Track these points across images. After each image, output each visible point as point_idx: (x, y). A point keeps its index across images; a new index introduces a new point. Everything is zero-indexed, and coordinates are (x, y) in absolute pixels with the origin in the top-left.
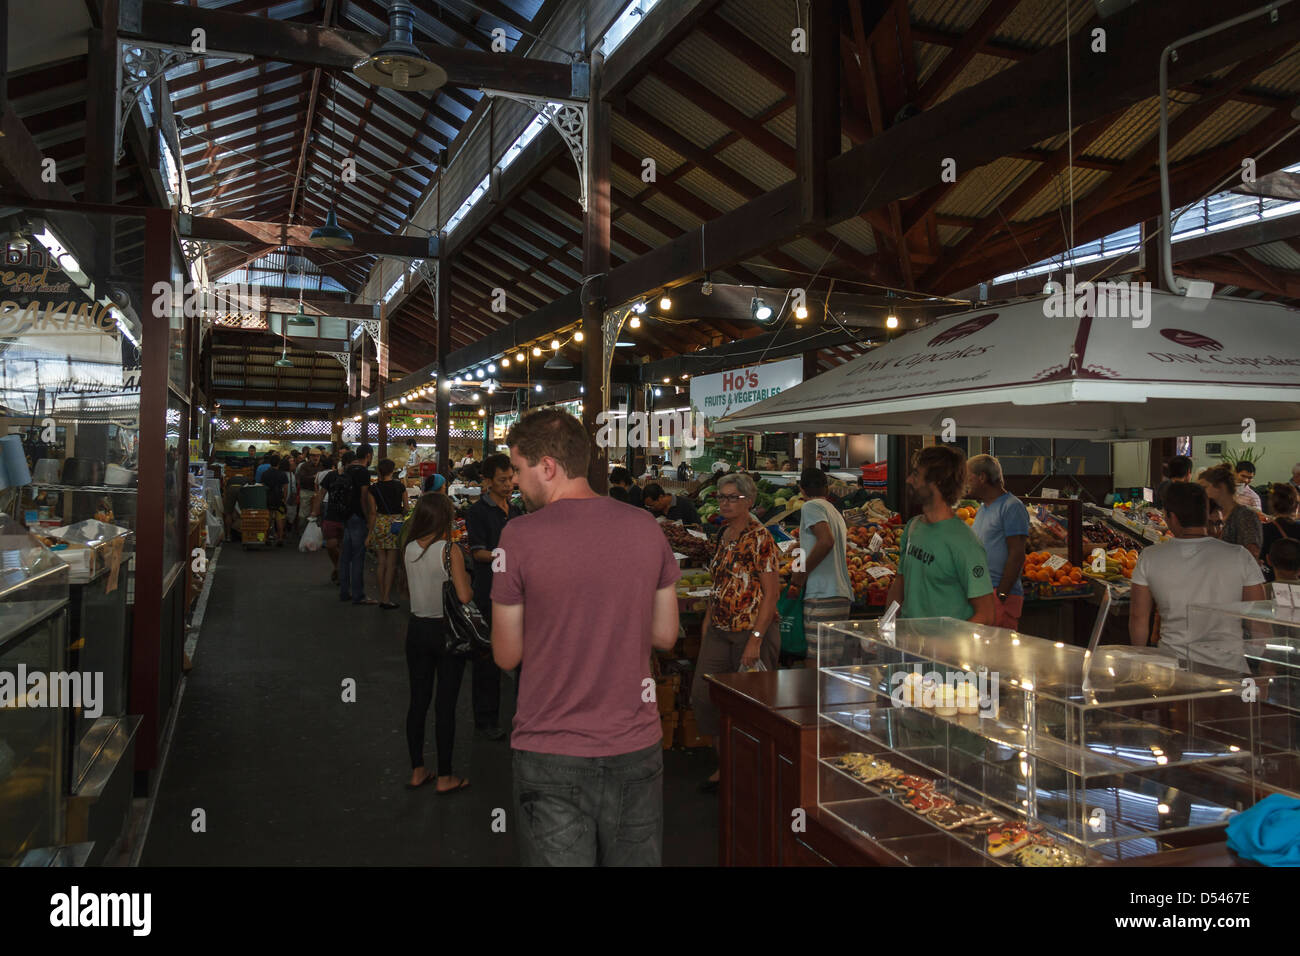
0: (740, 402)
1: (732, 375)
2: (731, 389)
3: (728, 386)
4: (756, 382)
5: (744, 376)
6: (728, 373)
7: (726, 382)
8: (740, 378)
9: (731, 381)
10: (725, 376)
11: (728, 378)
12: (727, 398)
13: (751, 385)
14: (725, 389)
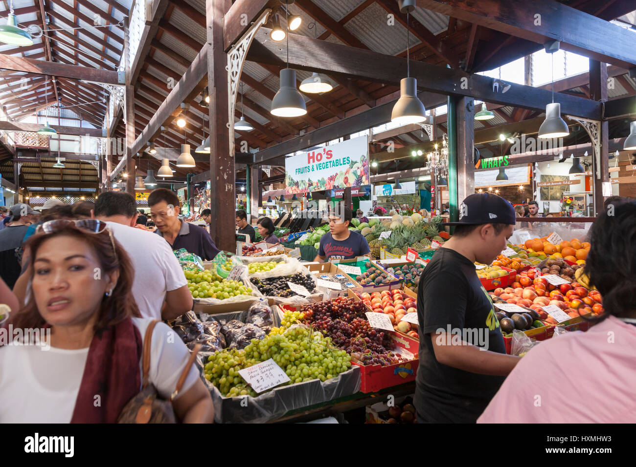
0: (320, 169)
1: (313, 153)
2: (314, 162)
3: (311, 160)
4: (331, 155)
5: (322, 153)
6: (311, 152)
7: (309, 158)
8: (320, 154)
9: (313, 157)
10: (309, 154)
11: (311, 155)
12: (311, 168)
13: (327, 158)
14: (309, 162)
